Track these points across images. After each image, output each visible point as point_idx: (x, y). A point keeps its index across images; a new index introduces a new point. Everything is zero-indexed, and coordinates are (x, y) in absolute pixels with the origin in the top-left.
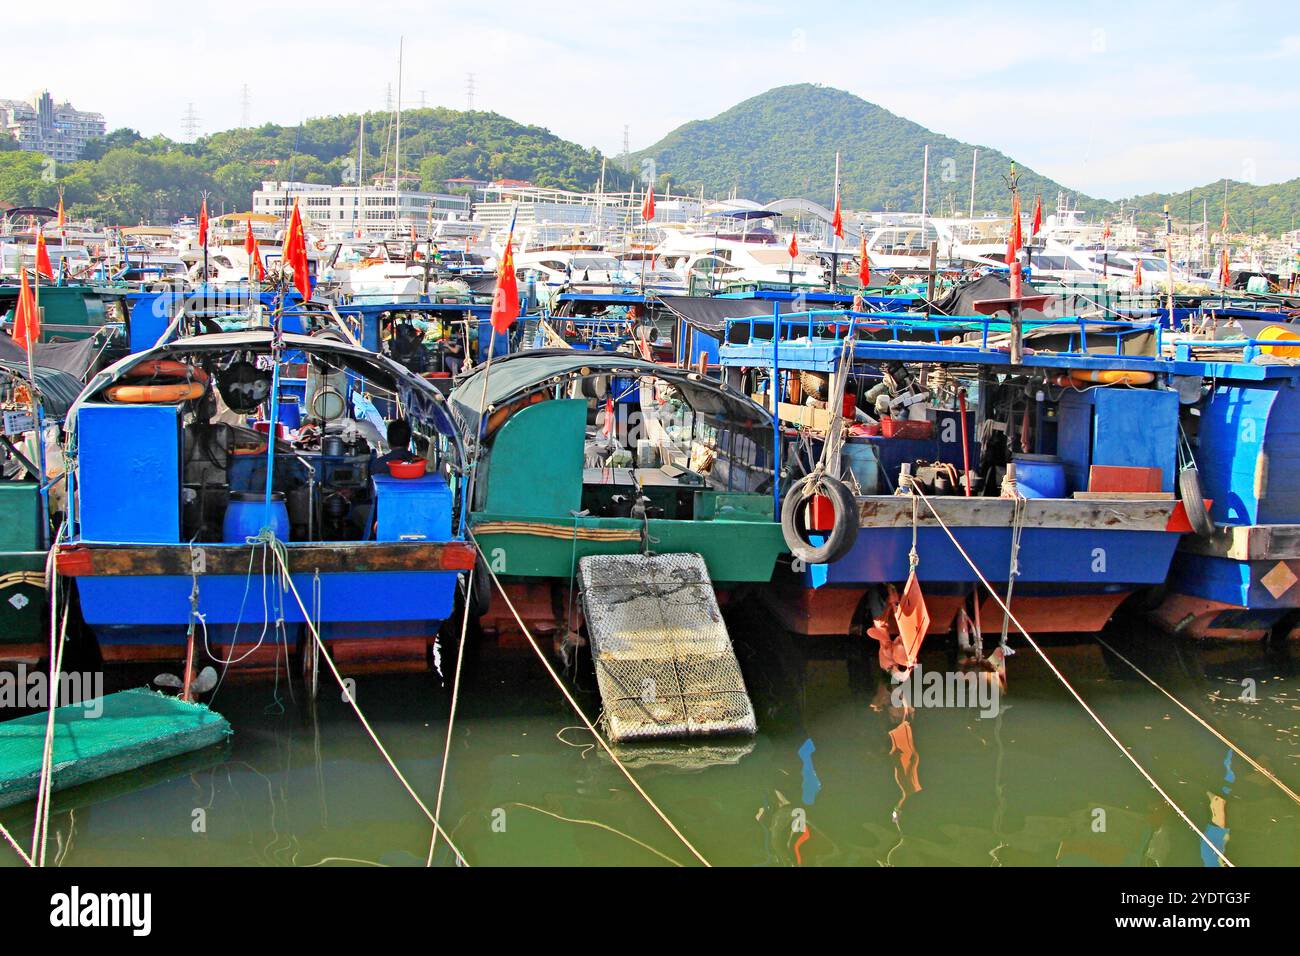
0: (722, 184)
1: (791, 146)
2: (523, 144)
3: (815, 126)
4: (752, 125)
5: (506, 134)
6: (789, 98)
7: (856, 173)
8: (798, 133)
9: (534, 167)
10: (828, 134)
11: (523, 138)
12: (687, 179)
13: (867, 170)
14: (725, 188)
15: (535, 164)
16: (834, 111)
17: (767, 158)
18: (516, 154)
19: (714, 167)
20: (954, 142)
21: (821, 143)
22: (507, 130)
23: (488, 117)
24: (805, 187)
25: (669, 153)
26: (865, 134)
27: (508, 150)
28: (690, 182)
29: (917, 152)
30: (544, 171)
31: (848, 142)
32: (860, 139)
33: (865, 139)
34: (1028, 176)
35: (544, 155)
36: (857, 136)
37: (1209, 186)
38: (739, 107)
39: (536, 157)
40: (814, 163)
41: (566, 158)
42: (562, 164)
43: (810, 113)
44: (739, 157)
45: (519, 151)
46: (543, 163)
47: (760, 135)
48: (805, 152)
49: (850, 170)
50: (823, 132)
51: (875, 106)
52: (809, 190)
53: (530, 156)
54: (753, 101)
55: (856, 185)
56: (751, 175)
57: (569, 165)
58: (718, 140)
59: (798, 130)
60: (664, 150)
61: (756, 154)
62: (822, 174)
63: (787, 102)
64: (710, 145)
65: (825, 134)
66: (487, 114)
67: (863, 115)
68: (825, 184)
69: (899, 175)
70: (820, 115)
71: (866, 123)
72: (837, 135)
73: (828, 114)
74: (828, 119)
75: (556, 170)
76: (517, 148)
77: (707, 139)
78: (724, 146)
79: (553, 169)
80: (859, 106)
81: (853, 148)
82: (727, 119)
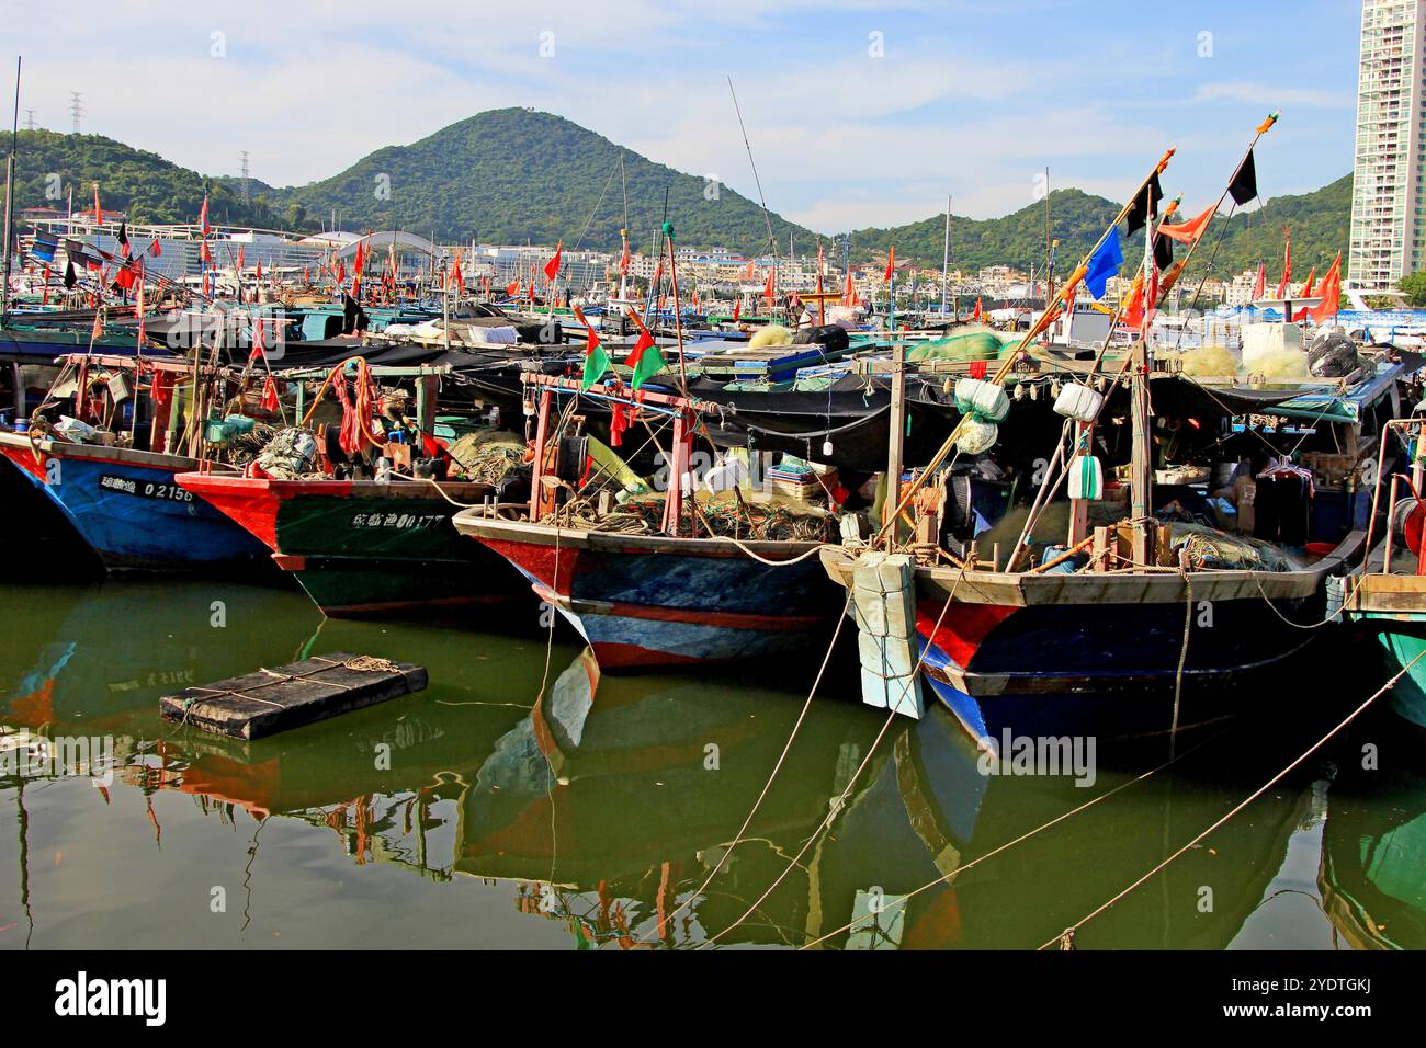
0: (413, 216)
1: (496, 175)
2: (125, 171)
3: (523, 154)
4: (454, 151)
5: (108, 160)
6: (498, 124)
7: (564, 205)
8: (504, 161)
9: (132, 196)
10: (537, 162)
11: (127, 165)
12: (375, 211)
13: (575, 201)
14: (417, 220)
15: (133, 193)
16: (547, 137)
17: (466, 187)
18: (113, 182)
19: (406, 197)
20: (674, 173)
21: (528, 172)
22: (111, 156)
23: (91, 140)
24: (506, 220)
25: (357, 181)
26: (578, 163)
27: (105, 178)
28: (378, 214)
29: (633, 182)
30: (141, 201)
31: (559, 172)
32: (572, 169)
33: (578, 169)
34: (748, 209)
35: (145, 183)
36: (569, 165)
37: (927, 221)
38: (442, 133)
39: (135, 185)
40: (518, 194)
41: (172, 187)
42: (165, 194)
43: (520, 140)
44: (435, 187)
45: (117, 179)
46: (143, 193)
47: (462, 163)
48: (510, 182)
49: (558, 201)
50: (533, 161)
51: (591, 132)
52: (510, 223)
53: (129, 184)
54: (460, 126)
55: (560, 218)
56: (448, 206)
57: (172, 195)
58: (413, 168)
59: (505, 158)
60: (353, 178)
61: (455, 183)
62: (525, 206)
63: (495, 126)
64: (404, 173)
65: (534, 163)
66: (91, 138)
67: (577, 143)
68: (528, 217)
69: (610, 207)
70: (531, 142)
71: (580, 151)
72: (548, 163)
73: (539, 141)
74: (538, 146)
75: (156, 200)
76: (116, 176)
77: (401, 166)
78: (418, 174)
79: (153, 198)
80: (574, 132)
81: (564, 177)
82: (427, 146)
